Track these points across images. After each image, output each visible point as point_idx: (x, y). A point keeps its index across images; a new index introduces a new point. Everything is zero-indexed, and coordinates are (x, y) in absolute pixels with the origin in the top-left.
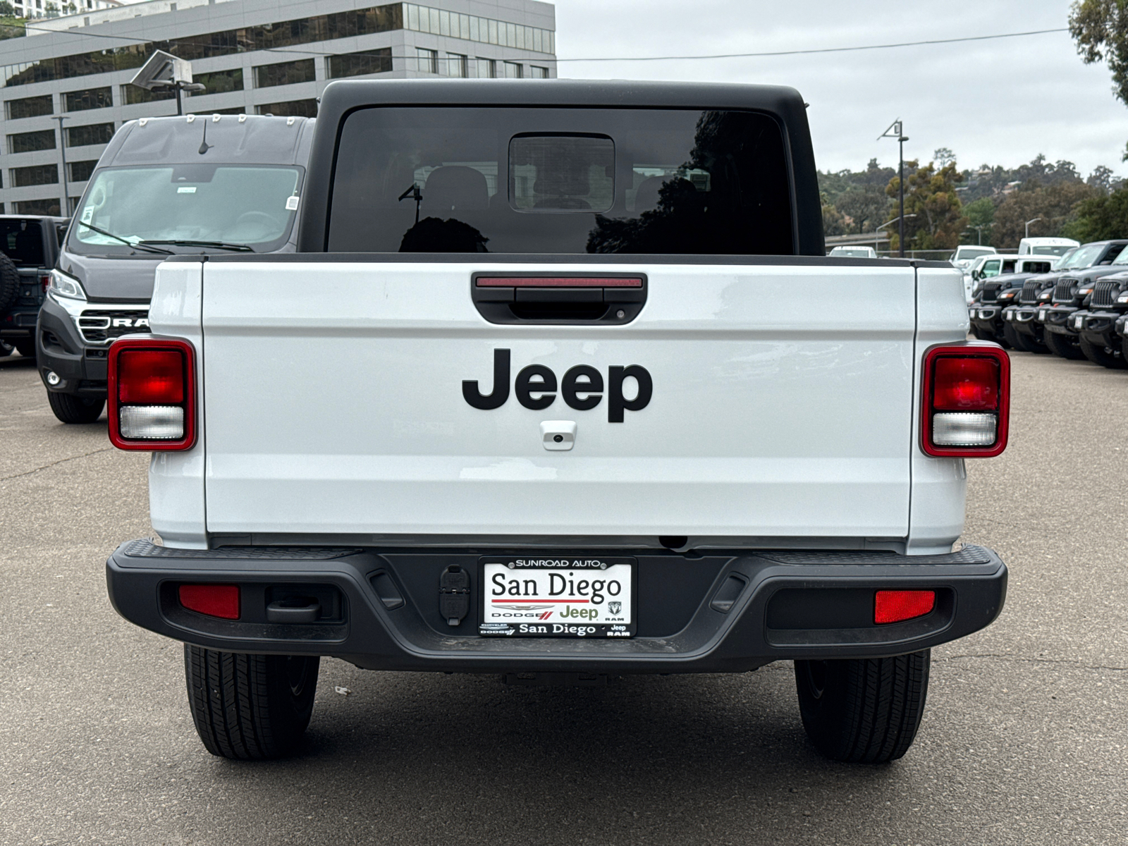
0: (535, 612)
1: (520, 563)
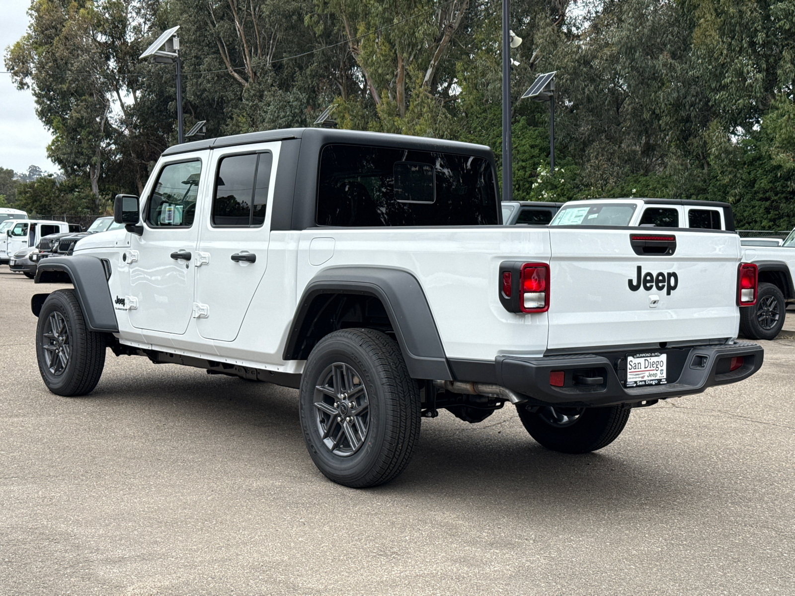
0: (640, 376)
1: (638, 355)
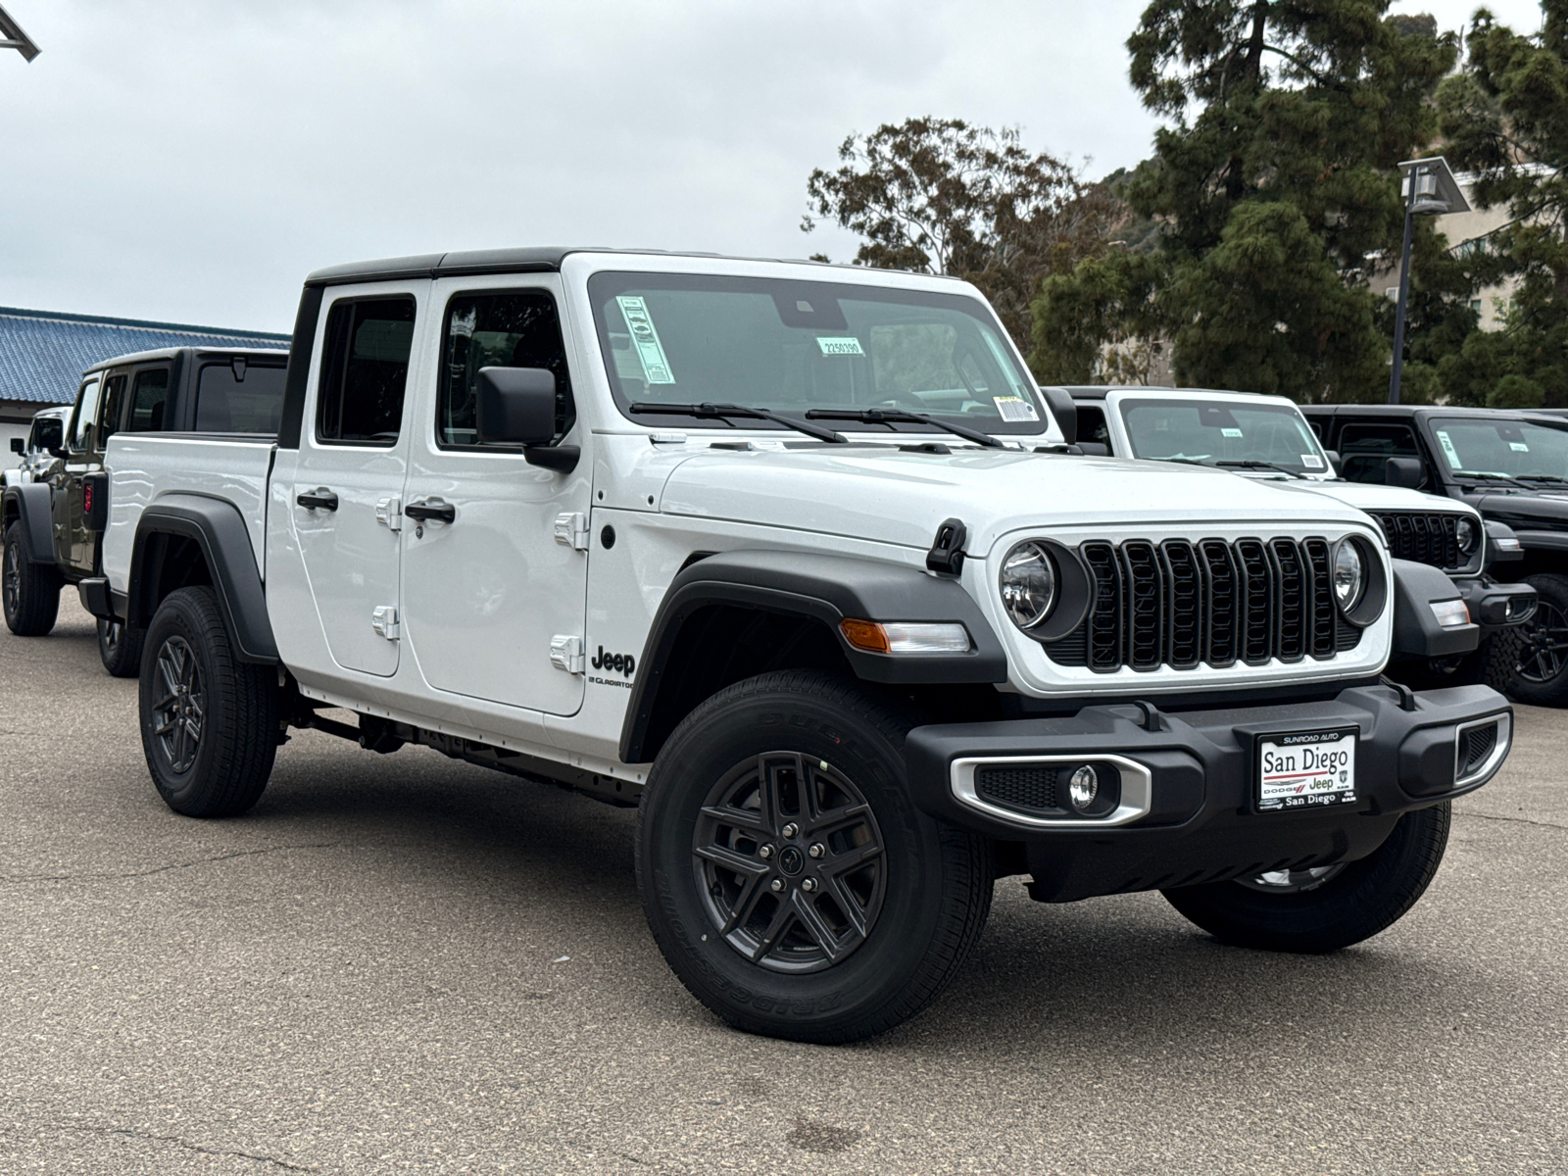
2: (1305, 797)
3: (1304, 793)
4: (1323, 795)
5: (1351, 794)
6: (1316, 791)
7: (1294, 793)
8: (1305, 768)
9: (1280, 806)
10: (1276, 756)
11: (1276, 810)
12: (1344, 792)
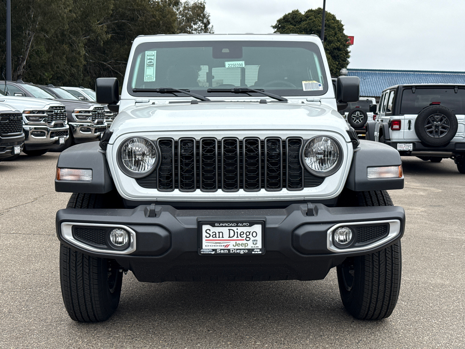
2: (229, 250)
3: (228, 248)
4: (240, 249)
5: (259, 250)
6: (237, 247)
7: (223, 248)
8: (229, 237)
9: (213, 253)
10: (212, 231)
11: (211, 254)
12: (254, 249)
